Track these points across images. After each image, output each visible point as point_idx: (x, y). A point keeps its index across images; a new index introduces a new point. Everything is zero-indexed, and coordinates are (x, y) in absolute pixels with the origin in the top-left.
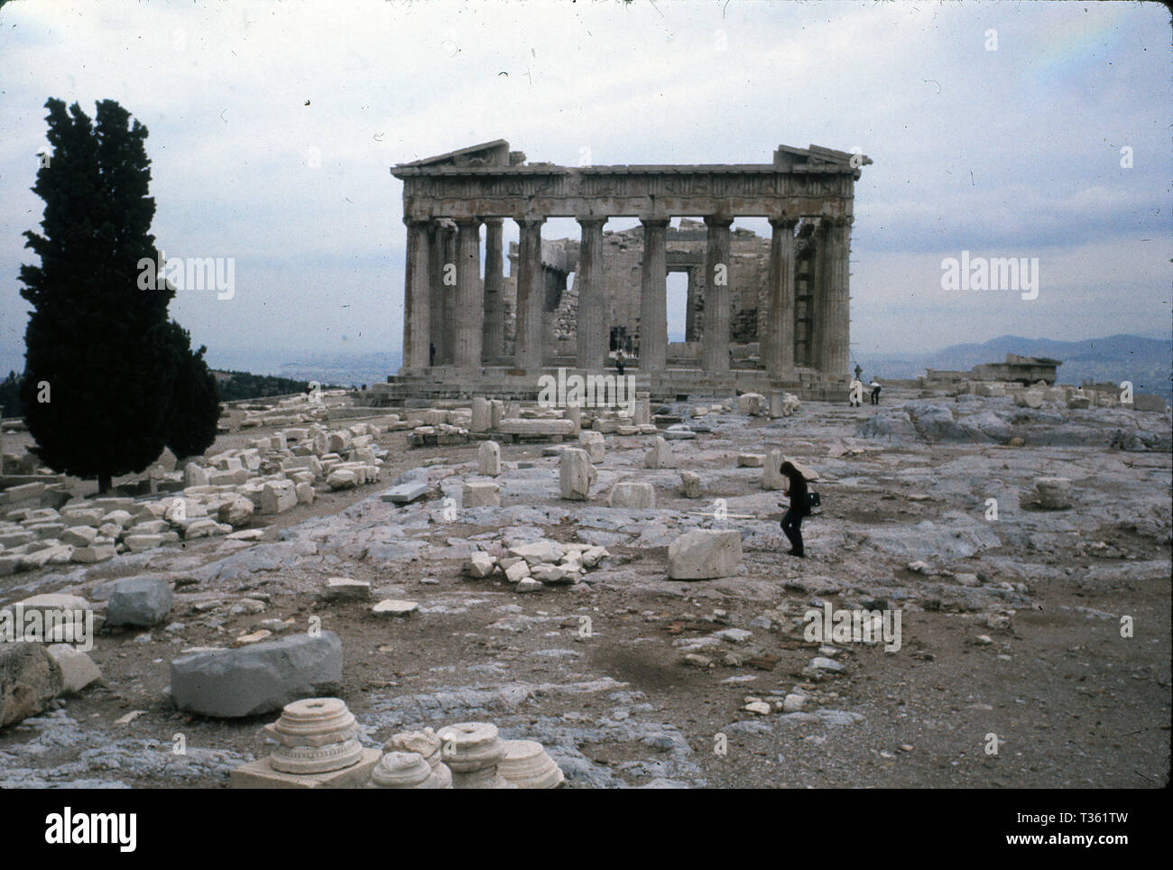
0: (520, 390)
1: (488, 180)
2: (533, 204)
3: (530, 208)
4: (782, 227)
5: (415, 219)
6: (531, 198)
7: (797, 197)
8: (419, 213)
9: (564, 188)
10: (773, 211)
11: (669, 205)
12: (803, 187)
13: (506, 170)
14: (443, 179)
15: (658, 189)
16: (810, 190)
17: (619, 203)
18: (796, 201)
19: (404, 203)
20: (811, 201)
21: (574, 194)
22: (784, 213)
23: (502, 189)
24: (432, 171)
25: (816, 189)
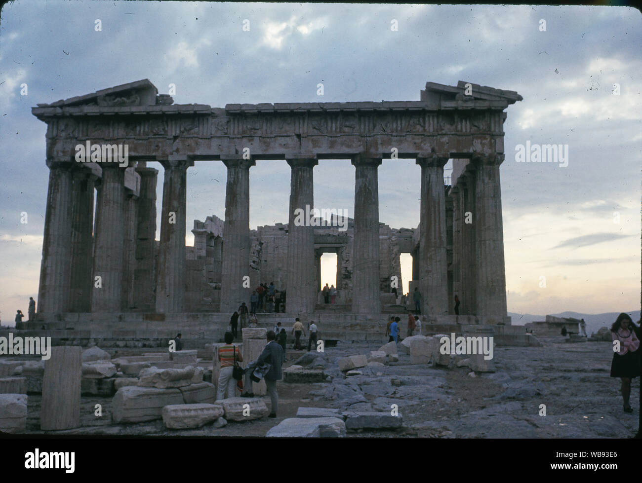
0: (155, 336)
1: (132, 121)
2: (178, 144)
3: (175, 148)
4: (431, 165)
5: (56, 160)
6: (175, 138)
7: (445, 134)
8: (61, 154)
9: (209, 128)
10: (422, 149)
11: (316, 144)
12: (452, 125)
13: (150, 109)
14: (85, 119)
15: (304, 128)
16: (459, 126)
17: (265, 143)
18: (445, 139)
19: (47, 144)
20: (460, 138)
21: (219, 134)
22: (433, 150)
23: (146, 130)
24: (75, 111)
25: (465, 126)
